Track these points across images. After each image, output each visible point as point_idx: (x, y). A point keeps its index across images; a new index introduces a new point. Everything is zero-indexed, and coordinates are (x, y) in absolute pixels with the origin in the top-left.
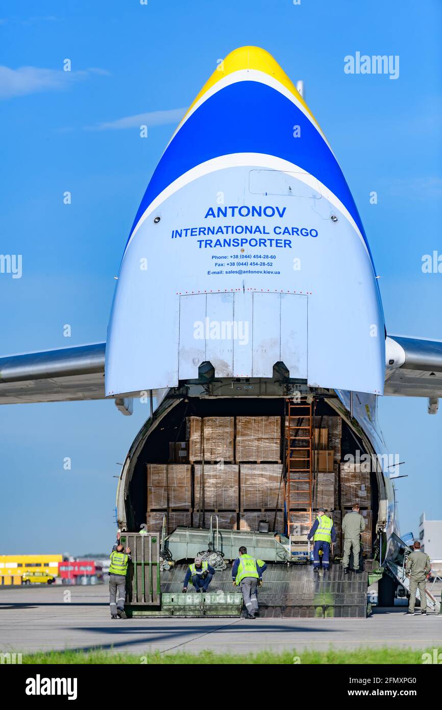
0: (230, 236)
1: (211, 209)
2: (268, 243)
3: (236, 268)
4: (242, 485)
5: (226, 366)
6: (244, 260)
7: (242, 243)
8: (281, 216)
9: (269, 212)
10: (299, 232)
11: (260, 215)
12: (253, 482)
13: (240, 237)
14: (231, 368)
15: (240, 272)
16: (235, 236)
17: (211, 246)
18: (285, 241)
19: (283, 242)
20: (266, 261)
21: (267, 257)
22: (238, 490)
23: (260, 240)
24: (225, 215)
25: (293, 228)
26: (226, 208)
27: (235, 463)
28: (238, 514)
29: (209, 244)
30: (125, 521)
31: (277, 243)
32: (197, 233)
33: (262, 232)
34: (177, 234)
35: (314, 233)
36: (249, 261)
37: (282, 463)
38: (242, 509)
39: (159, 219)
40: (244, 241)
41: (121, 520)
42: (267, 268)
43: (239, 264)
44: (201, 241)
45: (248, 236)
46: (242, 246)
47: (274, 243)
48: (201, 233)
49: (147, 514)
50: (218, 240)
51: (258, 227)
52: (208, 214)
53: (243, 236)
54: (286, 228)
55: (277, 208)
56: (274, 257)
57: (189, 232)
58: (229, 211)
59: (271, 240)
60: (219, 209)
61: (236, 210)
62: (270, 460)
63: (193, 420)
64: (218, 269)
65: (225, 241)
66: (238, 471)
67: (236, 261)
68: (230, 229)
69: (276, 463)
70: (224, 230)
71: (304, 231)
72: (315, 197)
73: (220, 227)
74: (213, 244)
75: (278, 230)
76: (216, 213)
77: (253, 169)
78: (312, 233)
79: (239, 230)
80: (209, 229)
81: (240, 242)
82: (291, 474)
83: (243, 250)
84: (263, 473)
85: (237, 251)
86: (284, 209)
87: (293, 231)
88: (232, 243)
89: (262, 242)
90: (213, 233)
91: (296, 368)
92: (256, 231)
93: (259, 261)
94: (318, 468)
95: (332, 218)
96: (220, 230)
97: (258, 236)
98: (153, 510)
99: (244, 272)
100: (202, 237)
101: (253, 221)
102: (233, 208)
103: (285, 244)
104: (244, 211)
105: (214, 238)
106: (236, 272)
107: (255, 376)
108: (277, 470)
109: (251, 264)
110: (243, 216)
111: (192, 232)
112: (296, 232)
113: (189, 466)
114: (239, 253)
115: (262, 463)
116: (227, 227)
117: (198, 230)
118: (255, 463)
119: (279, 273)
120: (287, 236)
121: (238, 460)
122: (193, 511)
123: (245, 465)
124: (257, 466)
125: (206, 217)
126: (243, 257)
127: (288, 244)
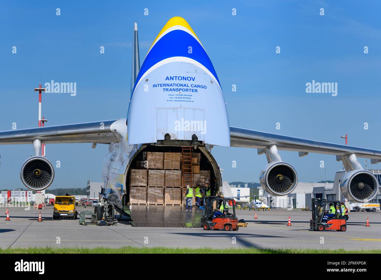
0: (175, 87)
1: (168, 77)
2: (189, 90)
3: (178, 99)
4: (166, 178)
5: (175, 135)
6: (180, 96)
7: (180, 90)
8: (193, 80)
9: (189, 79)
10: (200, 87)
11: (186, 80)
12: (170, 176)
13: (179, 88)
14: (176, 136)
15: (179, 101)
16: (177, 87)
17: (168, 91)
18: (195, 90)
19: (194, 90)
20: (189, 97)
21: (189, 95)
22: (164, 179)
23: (186, 89)
24: (173, 79)
25: (198, 85)
26: (173, 77)
27: (163, 170)
28: (164, 188)
29: (167, 90)
30: (126, 190)
31: (192, 90)
32: (163, 86)
33: (187, 86)
34: (155, 86)
35: (205, 87)
36: (183, 97)
37: (181, 170)
38: (166, 187)
39: (148, 80)
40: (180, 89)
41: (124, 190)
42: (189, 100)
43: (179, 98)
44: (164, 89)
45: (182, 88)
46: (180, 91)
47: (191, 90)
48: (164, 86)
49: (131, 188)
50: (171, 89)
51: (185, 84)
52: (166, 79)
53: (180, 87)
54: (195, 85)
55: (192, 77)
56: (191, 96)
57: (160, 85)
58: (175, 78)
59: (190, 89)
60: (171, 77)
61: (177, 78)
62: (176, 169)
63: (148, 153)
64: (171, 99)
65: (173, 89)
66: (164, 172)
67: (177, 97)
68: (175, 85)
69: (178, 170)
70: (173, 85)
71: (202, 86)
72: (205, 74)
73: (171, 84)
74: (169, 90)
75: (192, 86)
76: (170, 79)
77: (182, 63)
78: (204, 87)
79: (178, 85)
80: (167, 84)
81: (179, 90)
82: (184, 174)
83: (180, 93)
84: (174, 173)
85: (178, 93)
86: (194, 78)
87: (198, 86)
88: (176, 90)
89: (187, 90)
90: (169, 86)
91: (200, 137)
92: (184, 86)
93: (186, 97)
94: (194, 172)
95: (211, 81)
96: (171, 85)
97: (185, 88)
98: (132, 186)
99: (181, 101)
100: (165, 87)
101: (183, 82)
102: (176, 77)
103: (195, 91)
104: (180, 78)
105: (169, 88)
106: (178, 101)
107: (185, 139)
108: (179, 173)
109: (183, 98)
110: (179, 80)
111: (161, 85)
112: (199, 87)
113: (147, 170)
114: (179, 94)
115: (173, 170)
116: (174, 84)
117: (163, 85)
118: (171, 170)
119: (193, 102)
120: (196, 88)
121: (164, 169)
122: (148, 187)
123: (167, 170)
124: (171, 171)
125: (166, 80)
126: (180, 95)
127: (196, 91)
